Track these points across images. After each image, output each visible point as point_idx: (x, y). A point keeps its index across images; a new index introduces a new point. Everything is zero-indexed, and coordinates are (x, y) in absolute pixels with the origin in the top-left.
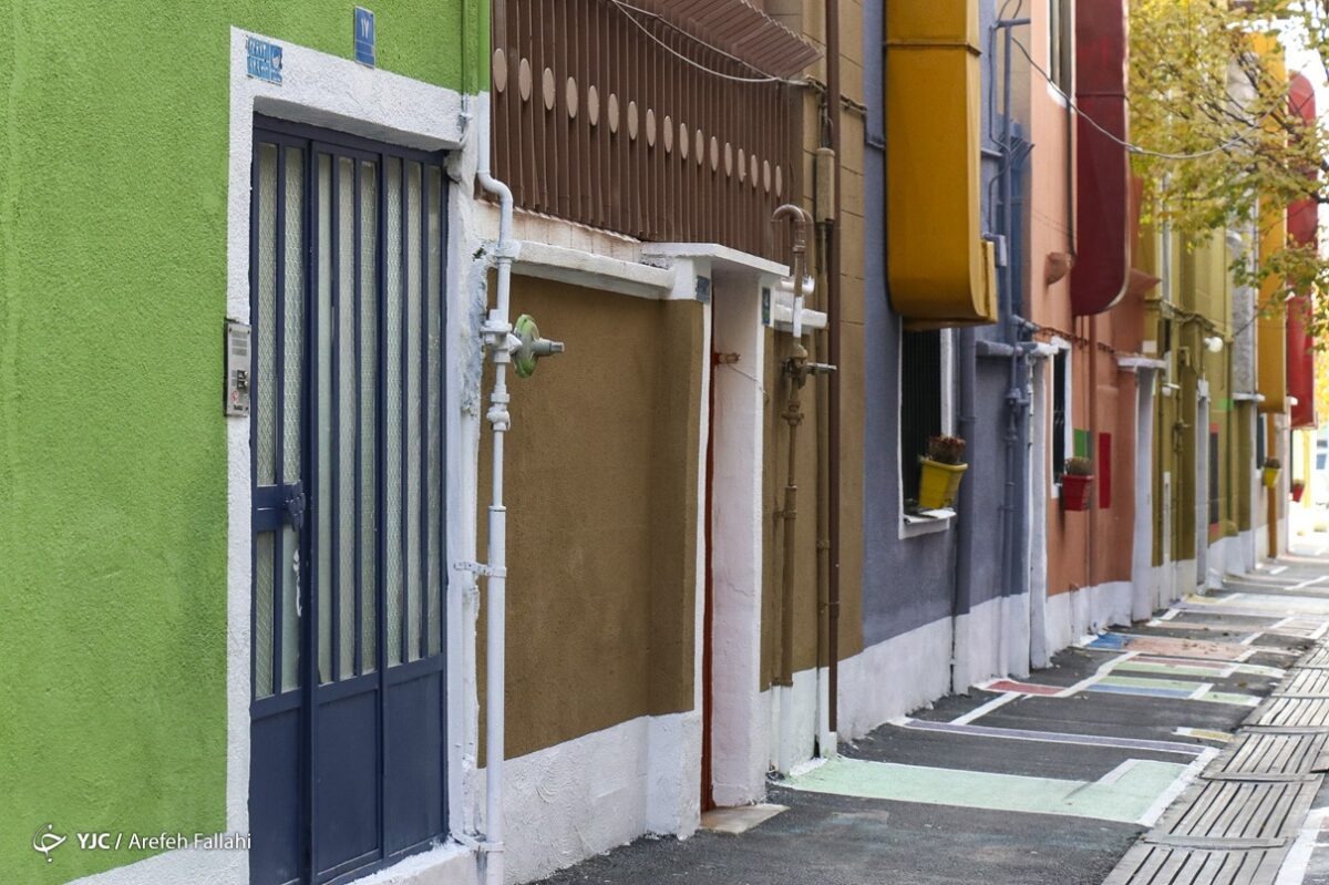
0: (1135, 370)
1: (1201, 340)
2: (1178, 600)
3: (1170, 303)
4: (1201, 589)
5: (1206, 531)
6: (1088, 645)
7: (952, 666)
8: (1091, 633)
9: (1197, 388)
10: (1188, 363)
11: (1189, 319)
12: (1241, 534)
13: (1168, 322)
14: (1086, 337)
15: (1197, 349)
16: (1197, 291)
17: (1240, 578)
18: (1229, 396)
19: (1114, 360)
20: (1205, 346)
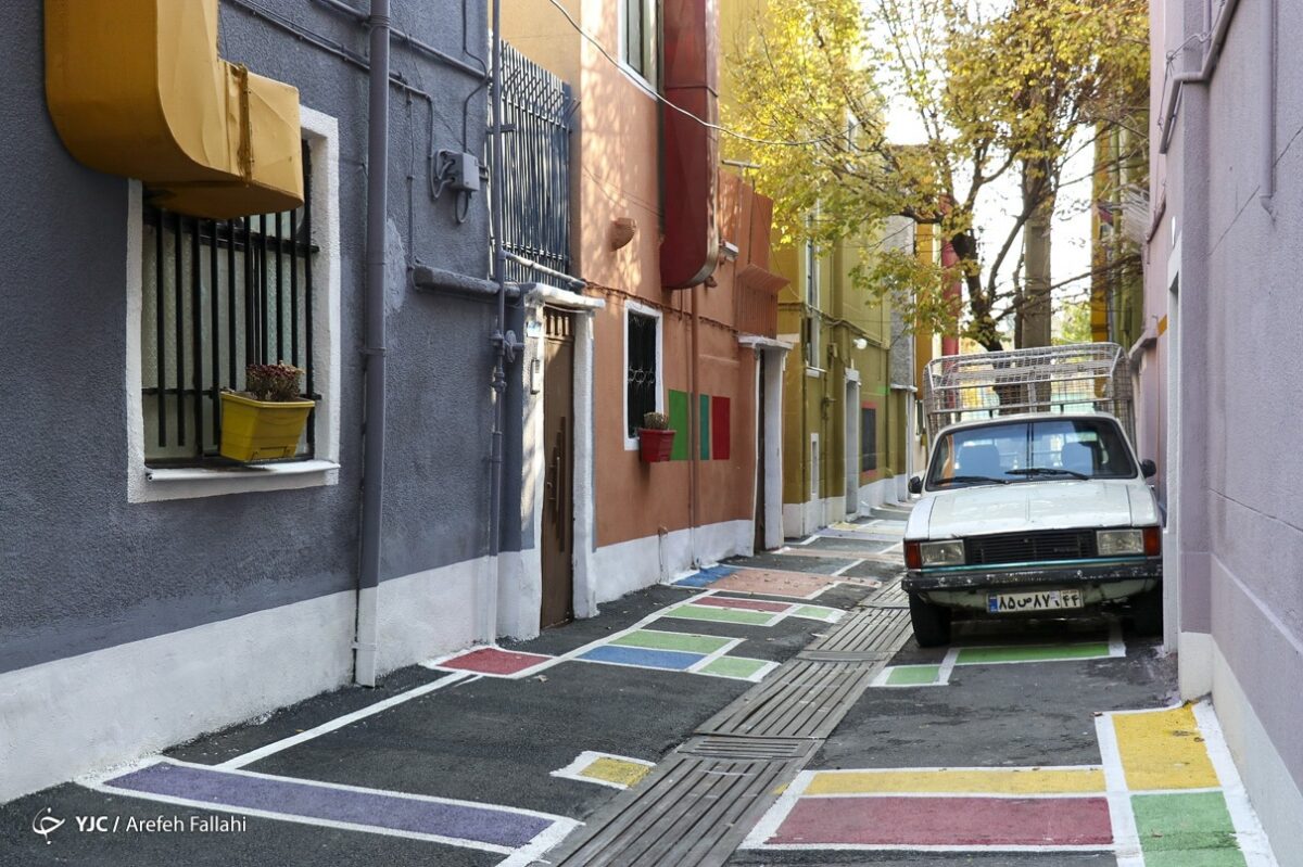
0: (753, 346)
1: (848, 339)
2: (826, 527)
3: (818, 309)
4: (851, 517)
5: (857, 476)
6: (679, 583)
7: (355, 651)
8: (694, 568)
9: (845, 373)
10: (836, 354)
11: (837, 323)
12: (896, 477)
13: (810, 320)
14: (690, 312)
15: (845, 346)
16: (844, 304)
17: (894, 506)
18: (887, 385)
19: (735, 339)
20: (855, 345)
